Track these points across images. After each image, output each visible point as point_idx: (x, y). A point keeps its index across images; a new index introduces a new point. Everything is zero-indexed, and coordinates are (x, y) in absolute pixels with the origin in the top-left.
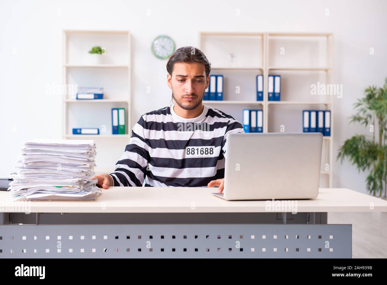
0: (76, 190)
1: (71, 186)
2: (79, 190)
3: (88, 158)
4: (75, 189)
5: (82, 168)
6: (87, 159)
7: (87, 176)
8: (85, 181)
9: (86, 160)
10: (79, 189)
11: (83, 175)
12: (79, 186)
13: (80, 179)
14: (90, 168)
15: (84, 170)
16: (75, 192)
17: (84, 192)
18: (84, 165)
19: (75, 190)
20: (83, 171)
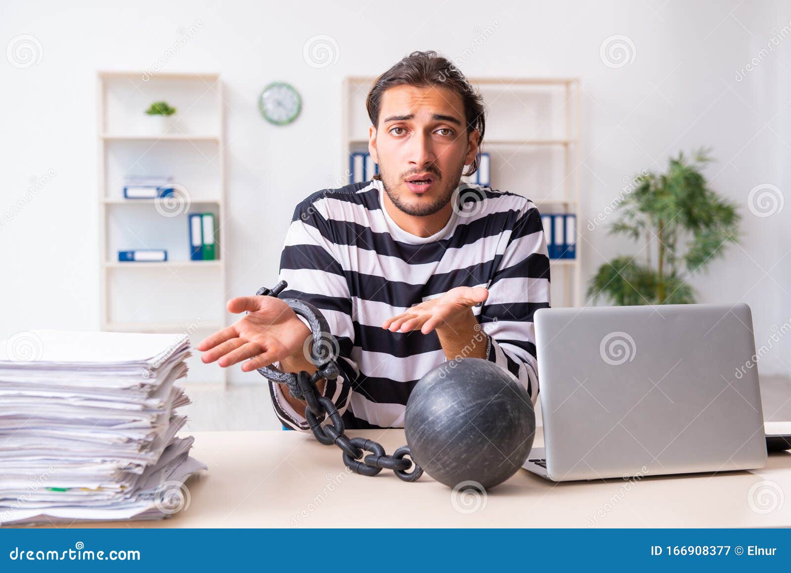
0: (110, 497)
1: (94, 486)
2: (119, 495)
3: (143, 401)
4: (109, 495)
5: (130, 429)
6: (140, 404)
7: (143, 453)
8: (140, 468)
9: (138, 407)
10: (117, 493)
11: (133, 449)
12: (118, 486)
13: (125, 463)
14: (154, 427)
15: (135, 436)
16: (109, 503)
17: (136, 501)
18: (135, 421)
19: (105, 498)
20: (130, 440)
